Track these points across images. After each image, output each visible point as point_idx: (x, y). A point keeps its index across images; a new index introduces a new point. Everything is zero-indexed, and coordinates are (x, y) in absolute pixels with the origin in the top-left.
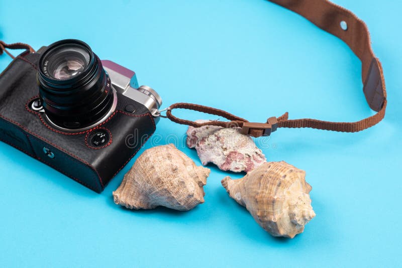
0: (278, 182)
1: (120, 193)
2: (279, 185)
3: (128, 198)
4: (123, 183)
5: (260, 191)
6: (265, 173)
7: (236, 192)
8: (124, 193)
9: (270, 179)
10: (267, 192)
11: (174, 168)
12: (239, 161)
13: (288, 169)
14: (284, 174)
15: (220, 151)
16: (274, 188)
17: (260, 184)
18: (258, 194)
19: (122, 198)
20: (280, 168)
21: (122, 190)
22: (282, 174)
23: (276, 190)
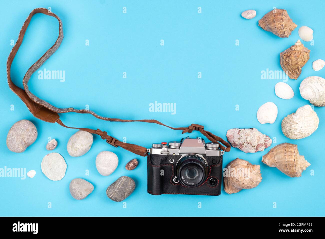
0: (294, 165)
1: (228, 190)
2: (295, 166)
3: (233, 191)
4: (225, 184)
5: (289, 171)
6: (287, 163)
7: (272, 165)
8: (230, 189)
9: (290, 165)
10: (292, 170)
11: (252, 180)
12: (262, 147)
13: (293, 155)
14: (294, 159)
15: (252, 148)
16: (294, 168)
17: (287, 168)
18: (288, 172)
19: (231, 192)
20: (290, 157)
21: (228, 188)
22: (293, 160)
23: (295, 168)
